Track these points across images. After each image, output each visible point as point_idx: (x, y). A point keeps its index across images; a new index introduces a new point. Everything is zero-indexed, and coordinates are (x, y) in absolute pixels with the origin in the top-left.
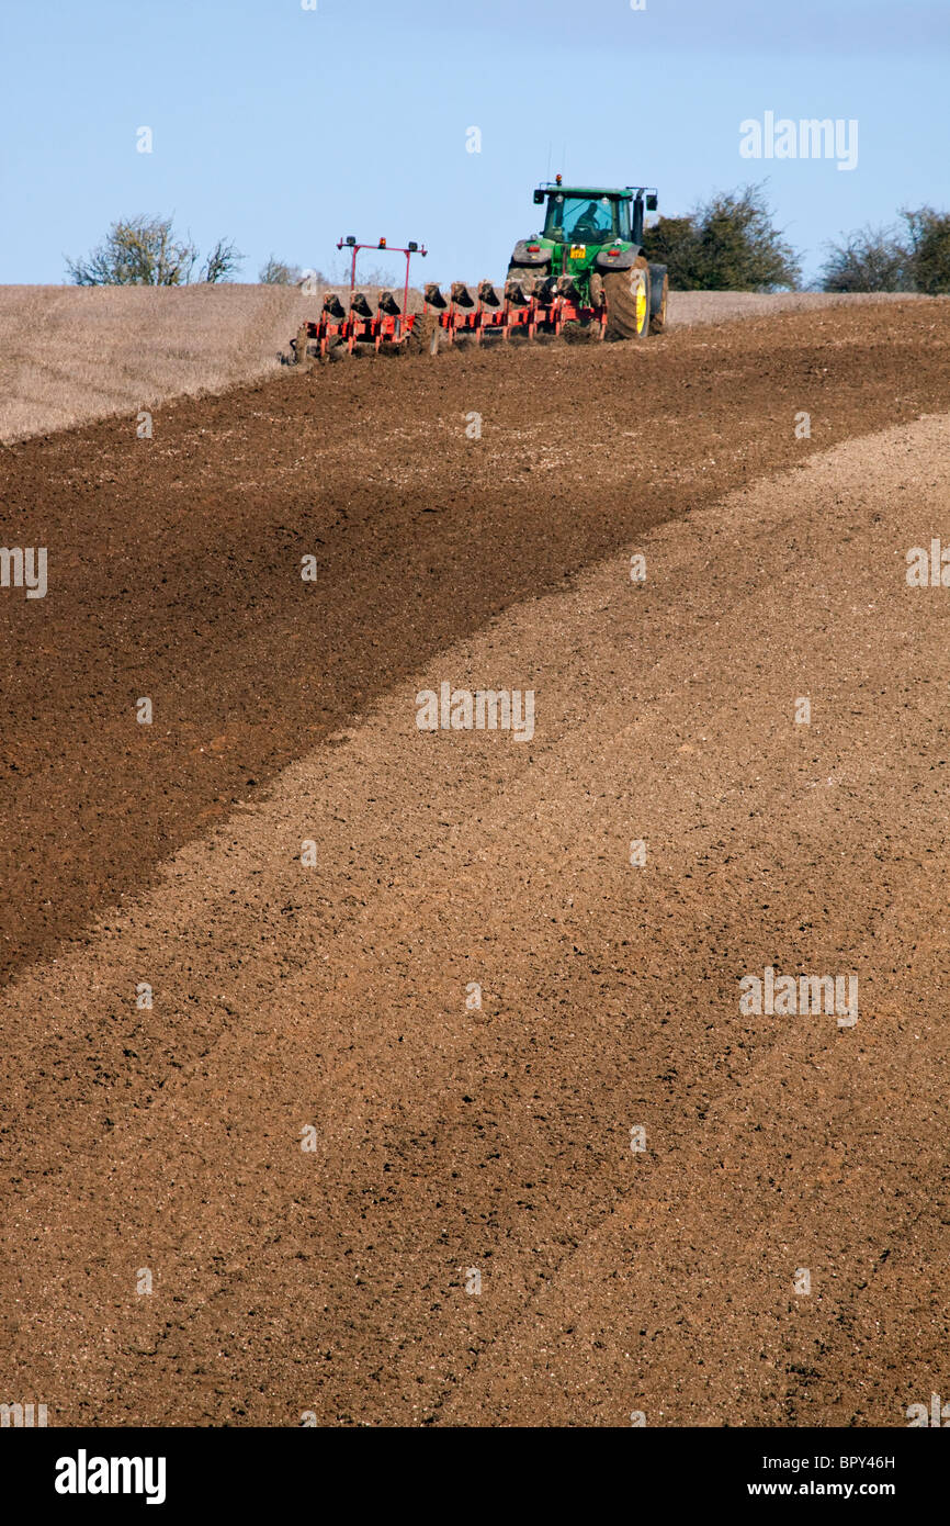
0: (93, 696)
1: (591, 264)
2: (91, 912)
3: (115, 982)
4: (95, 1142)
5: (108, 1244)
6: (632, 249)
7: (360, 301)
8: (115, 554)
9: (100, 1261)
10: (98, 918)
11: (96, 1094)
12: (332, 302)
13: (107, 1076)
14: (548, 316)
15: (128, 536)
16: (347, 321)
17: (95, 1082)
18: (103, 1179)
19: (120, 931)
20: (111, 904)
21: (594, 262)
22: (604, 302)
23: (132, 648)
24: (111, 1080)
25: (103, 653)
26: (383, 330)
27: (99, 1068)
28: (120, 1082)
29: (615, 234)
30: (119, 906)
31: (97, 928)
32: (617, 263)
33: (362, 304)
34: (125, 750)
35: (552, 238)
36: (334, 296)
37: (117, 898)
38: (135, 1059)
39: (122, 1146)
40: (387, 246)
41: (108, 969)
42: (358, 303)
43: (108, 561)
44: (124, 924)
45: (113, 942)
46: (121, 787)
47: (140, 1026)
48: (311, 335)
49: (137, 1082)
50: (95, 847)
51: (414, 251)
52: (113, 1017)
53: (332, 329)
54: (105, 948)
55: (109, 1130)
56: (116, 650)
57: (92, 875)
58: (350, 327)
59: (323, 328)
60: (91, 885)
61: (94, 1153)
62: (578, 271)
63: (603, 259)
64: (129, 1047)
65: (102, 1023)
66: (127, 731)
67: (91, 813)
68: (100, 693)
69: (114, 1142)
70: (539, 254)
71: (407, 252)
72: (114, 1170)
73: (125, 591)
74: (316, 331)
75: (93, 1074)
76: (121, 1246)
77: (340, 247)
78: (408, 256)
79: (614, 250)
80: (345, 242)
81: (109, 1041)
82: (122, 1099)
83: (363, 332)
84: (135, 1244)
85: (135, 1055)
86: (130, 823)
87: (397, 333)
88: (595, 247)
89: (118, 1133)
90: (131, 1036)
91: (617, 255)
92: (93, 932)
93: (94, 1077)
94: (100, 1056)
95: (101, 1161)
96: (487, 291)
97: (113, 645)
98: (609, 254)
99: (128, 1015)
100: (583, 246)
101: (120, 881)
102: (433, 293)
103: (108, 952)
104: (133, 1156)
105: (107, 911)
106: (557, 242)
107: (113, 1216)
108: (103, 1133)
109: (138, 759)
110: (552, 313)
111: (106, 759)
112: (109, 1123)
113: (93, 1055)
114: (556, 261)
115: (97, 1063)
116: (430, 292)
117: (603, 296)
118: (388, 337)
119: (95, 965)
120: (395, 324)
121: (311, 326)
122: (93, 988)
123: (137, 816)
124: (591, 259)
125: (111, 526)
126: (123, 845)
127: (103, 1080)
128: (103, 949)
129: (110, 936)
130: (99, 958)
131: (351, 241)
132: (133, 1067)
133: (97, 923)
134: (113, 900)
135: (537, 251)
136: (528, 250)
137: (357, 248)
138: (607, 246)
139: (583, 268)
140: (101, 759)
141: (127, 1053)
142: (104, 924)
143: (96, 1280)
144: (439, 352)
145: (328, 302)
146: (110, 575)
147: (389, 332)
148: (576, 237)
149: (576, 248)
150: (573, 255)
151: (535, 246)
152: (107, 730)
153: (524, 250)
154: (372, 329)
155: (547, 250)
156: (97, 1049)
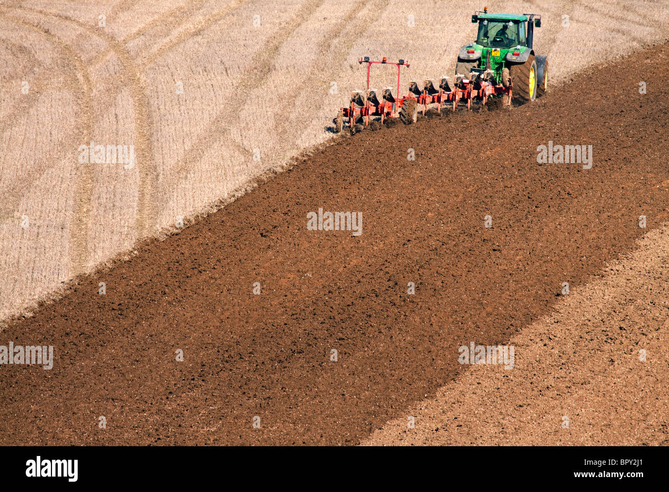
0: (606, 161)
1: (503, 60)
2: (604, 262)
3: (615, 295)
4: (606, 370)
5: (612, 417)
6: (526, 51)
7: (372, 95)
8: (618, 94)
9: (608, 426)
10: (608, 265)
11: (606, 347)
12: (357, 97)
13: (612, 339)
14: (478, 93)
15: (624, 85)
16: (365, 107)
17: (606, 342)
18: (609, 387)
19: (618, 271)
20: (614, 258)
21: (505, 59)
22: (510, 84)
23: (625, 138)
24: (613, 341)
25: (611, 140)
26: (386, 110)
27: (608, 335)
28: (618, 342)
29: (517, 42)
30: (618, 259)
31: (607, 269)
32: (518, 59)
33: (373, 97)
34: (621, 186)
35: (481, 44)
36: (358, 94)
37: (617, 255)
38: (625, 331)
39: (618, 372)
40: (387, 61)
41: (612, 289)
42: (371, 97)
43: (614, 97)
44: (620, 267)
45: (615, 276)
46: (619, 203)
47: (627, 316)
48: (345, 115)
49: (626, 342)
50: (607, 231)
51: (402, 64)
52: (614, 311)
53: (357, 112)
54: (611, 279)
55: (612, 364)
56: (618, 139)
57: (605, 245)
58: (367, 110)
59: (352, 112)
60: (605, 249)
61: (605, 375)
62: (497, 63)
63: (510, 57)
64: (622, 326)
65: (609, 314)
66: (622, 177)
67: (605, 215)
68: (610, 159)
69: (615, 370)
70: (474, 54)
71: (398, 65)
72: (615, 383)
73: (622, 111)
74: (347, 113)
75: (605, 338)
76: (618, 419)
77: (361, 63)
78: (399, 68)
79: (516, 52)
80: (363, 60)
81: (613, 322)
82: (619, 350)
83: (375, 112)
84: (625, 418)
85: (625, 329)
86: (623, 220)
87: (393, 111)
88: (506, 50)
89: (616, 365)
90: (623, 320)
91: (518, 55)
92: (605, 271)
93: (605, 339)
94: (608, 330)
95: (608, 379)
96: (444, 83)
97: (617, 137)
98: (513, 54)
99: (622, 310)
100: (498, 49)
101: (618, 248)
102: (414, 87)
103: (612, 281)
104: (624, 376)
105: (612, 261)
106: (484, 47)
107: (614, 404)
108: (609, 366)
109: (627, 190)
110: (481, 91)
111: (612, 190)
112: (612, 361)
113: (605, 329)
114: (484, 57)
115: (606, 333)
116: (412, 86)
117: (510, 81)
118: (388, 114)
119: (606, 287)
120: (392, 107)
121: (345, 110)
122: (605, 297)
123: (627, 217)
124: (503, 57)
125: (616, 80)
126: (620, 230)
127: (609, 341)
128: (610, 279)
129: (613, 274)
130: (608, 284)
131: (367, 60)
132: (624, 335)
133: (607, 267)
134: (615, 256)
135: (473, 52)
136: (468, 52)
137: (370, 63)
138: (512, 49)
139: (499, 62)
140: (610, 190)
141: (621, 328)
142: (610, 268)
143: (606, 434)
144: (417, 121)
145: (355, 97)
146: (615, 104)
147: (389, 111)
148: (495, 43)
149: (495, 50)
150: (493, 54)
151: (471, 49)
152: (613, 177)
153: (466, 52)
154: (379, 110)
155: (478, 51)
156: (607, 326)
